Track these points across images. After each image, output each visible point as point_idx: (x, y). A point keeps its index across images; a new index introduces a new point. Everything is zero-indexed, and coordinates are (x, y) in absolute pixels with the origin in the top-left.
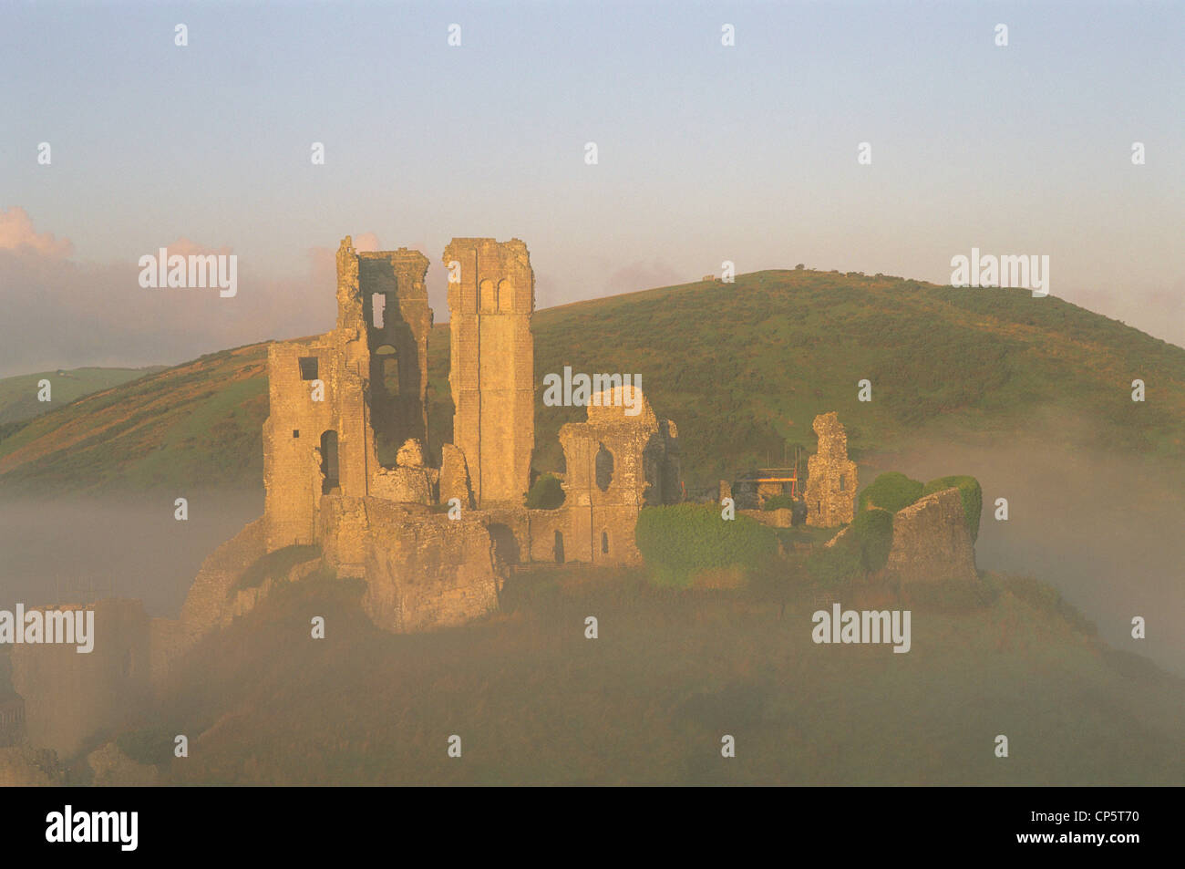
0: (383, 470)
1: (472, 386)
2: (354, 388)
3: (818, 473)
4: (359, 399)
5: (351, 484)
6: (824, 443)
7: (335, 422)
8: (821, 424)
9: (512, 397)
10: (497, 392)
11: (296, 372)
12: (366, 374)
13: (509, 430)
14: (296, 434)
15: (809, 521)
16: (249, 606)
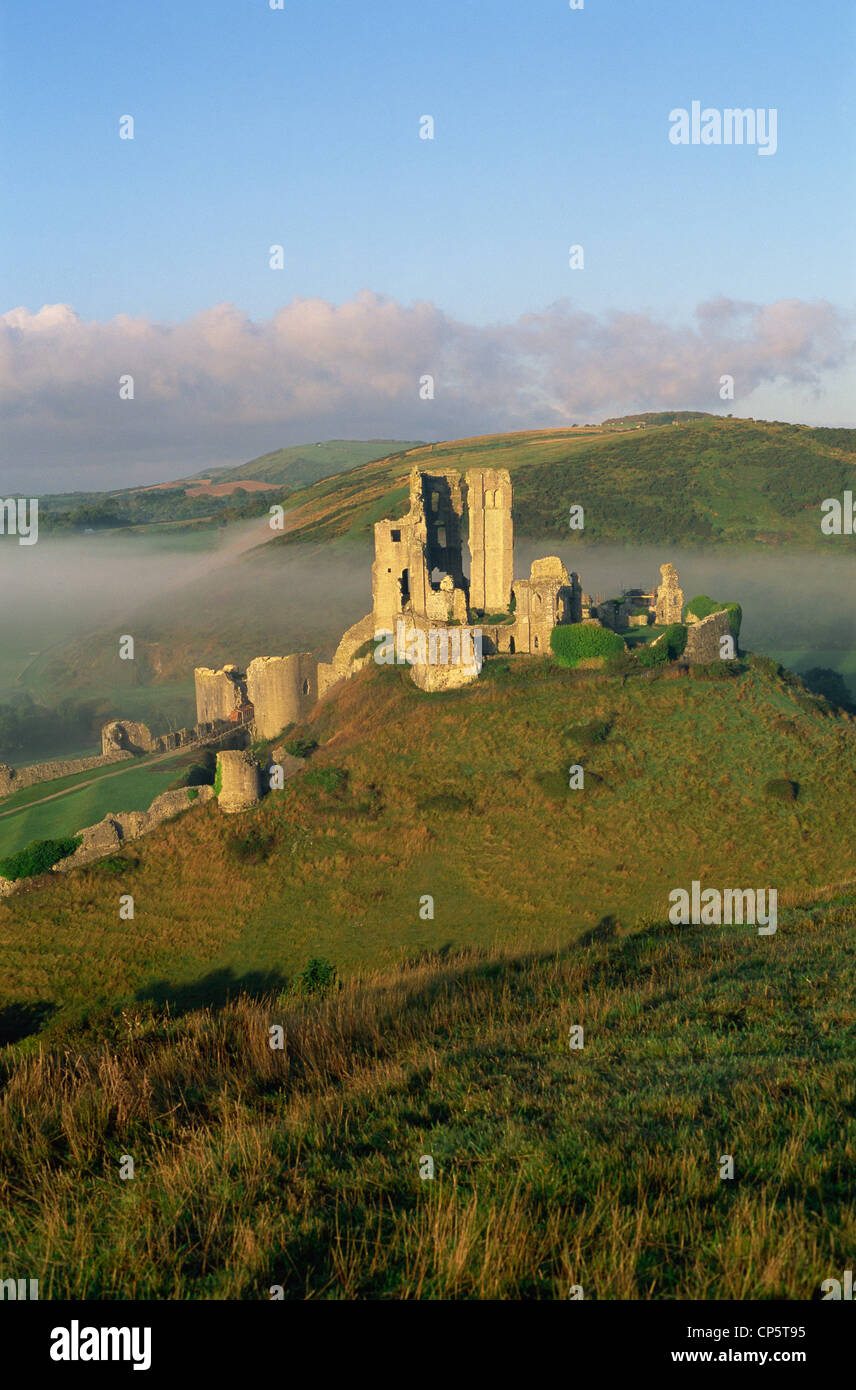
0: (433, 592)
1: (480, 547)
2: (418, 548)
3: (662, 596)
4: (421, 554)
5: (416, 600)
6: (665, 580)
7: (409, 565)
8: (664, 569)
9: (501, 552)
10: (494, 551)
11: (389, 537)
12: (425, 540)
13: (500, 570)
14: (389, 571)
15: (657, 621)
16: (360, 667)
